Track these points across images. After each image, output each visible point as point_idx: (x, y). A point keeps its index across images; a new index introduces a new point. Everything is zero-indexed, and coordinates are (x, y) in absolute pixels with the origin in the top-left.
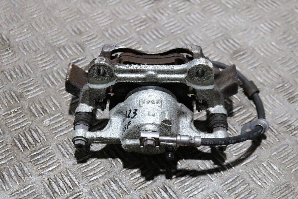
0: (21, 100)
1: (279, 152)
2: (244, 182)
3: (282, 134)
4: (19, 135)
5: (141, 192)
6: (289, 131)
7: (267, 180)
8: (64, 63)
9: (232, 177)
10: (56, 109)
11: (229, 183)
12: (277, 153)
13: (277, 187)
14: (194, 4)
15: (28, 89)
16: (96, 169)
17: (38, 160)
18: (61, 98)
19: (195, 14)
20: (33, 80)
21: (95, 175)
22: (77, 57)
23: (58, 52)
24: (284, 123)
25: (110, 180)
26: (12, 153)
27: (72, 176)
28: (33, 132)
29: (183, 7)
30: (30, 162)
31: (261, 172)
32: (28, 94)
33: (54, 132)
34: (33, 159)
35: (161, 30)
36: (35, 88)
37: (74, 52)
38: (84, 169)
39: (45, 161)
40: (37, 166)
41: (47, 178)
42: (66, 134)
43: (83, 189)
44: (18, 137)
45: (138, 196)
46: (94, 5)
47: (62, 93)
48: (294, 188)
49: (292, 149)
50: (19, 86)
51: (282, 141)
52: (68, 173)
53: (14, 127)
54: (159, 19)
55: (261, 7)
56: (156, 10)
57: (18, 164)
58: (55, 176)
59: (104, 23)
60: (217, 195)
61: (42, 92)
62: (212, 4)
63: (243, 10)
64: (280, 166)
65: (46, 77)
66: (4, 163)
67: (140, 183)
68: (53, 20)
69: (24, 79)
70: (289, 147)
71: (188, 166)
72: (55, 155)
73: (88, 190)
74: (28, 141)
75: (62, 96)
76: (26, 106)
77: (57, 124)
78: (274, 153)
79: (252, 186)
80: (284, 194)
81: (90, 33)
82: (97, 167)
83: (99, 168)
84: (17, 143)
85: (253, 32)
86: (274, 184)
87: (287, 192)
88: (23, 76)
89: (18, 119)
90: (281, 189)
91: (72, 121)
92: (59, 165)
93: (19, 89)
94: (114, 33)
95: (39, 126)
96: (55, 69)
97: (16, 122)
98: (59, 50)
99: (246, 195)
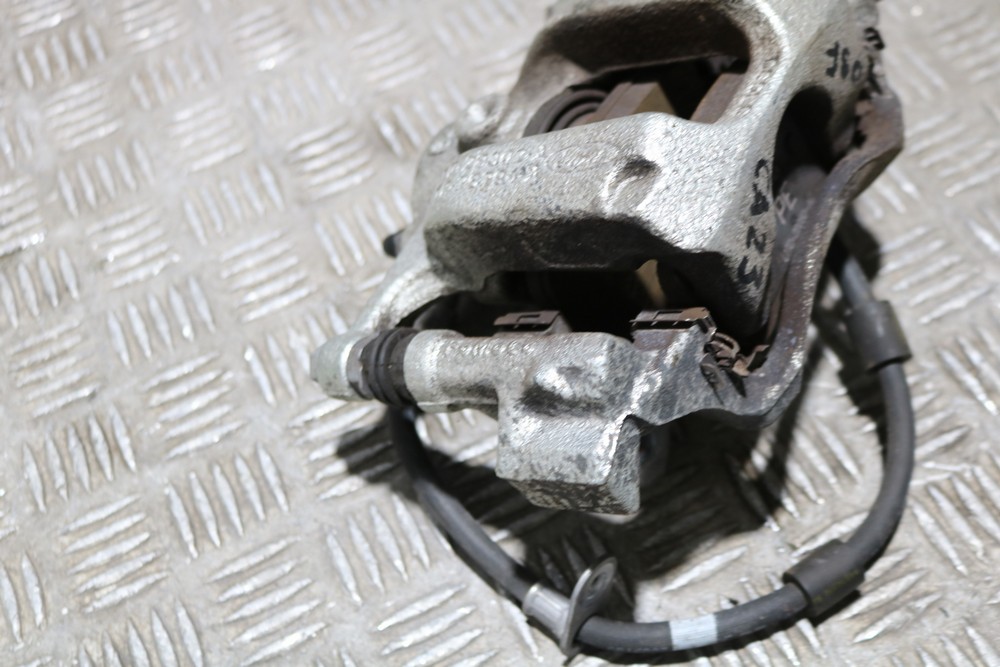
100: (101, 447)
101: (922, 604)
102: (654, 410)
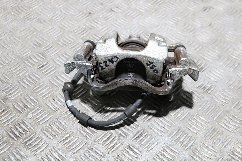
0: (6, 102)
1: (202, 107)
2: (184, 133)
3: (201, 94)
4: (11, 128)
5: (113, 154)
6: (205, 91)
7: (200, 128)
8: (32, 69)
9: (175, 131)
10: (35, 104)
11: (174, 135)
12: (201, 108)
13: (207, 131)
14: (118, 13)
15: (10, 93)
16: (76, 143)
17: (30, 145)
18: (36, 95)
19: (120, 20)
20: (12, 85)
21: (76, 147)
22: (42, 63)
23: (26, 62)
24: (200, 86)
25: (88, 149)
26: (9, 143)
27: (59, 152)
28: (21, 124)
29: (110, 16)
30: (24, 147)
31: (194, 123)
32: (11, 96)
33: (37, 122)
34: (26, 145)
35: (98, 34)
36: (15, 91)
37: (39, 60)
38: (67, 145)
39: (36, 145)
40: (30, 149)
41: (40, 157)
42: (47, 121)
43: (70, 160)
44: (10, 130)
45: (111, 157)
46: (45, 24)
47: (36, 92)
48: (219, 130)
49: (210, 103)
50: (2, 92)
51: (202, 99)
52: (55, 150)
53: (5, 123)
54: (95, 27)
55: (164, 9)
56: (92, 21)
57: (15, 150)
58: (46, 155)
59: (56, 35)
60: (168, 145)
61: (21, 93)
62: (130, 11)
63: (153, 12)
64: (205, 117)
65: (21, 82)
66: (4, 152)
67: (111, 147)
68: (17, 39)
69: (5, 86)
70: (208, 102)
71: (142, 129)
72: (42, 138)
73: (74, 160)
74: (19, 132)
75: (37, 93)
76: (11, 106)
77: (38, 115)
78: (200, 108)
79: (190, 134)
80: (213, 136)
81: (47, 44)
82: (76, 142)
83: (77, 142)
84: (11, 135)
85: (163, 26)
86: (205, 130)
87: (215, 134)
88: (3, 83)
89: (7, 116)
90: (210, 133)
91: (49, 111)
92: (47, 146)
93: (3, 94)
94: (65, 41)
95: (25, 119)
96: (27, 74)
97: (6, 119)
98: (26, 60)
99: (188, 142)
100: (83, 33)
101: (88, 136)
102: (77, 65)
